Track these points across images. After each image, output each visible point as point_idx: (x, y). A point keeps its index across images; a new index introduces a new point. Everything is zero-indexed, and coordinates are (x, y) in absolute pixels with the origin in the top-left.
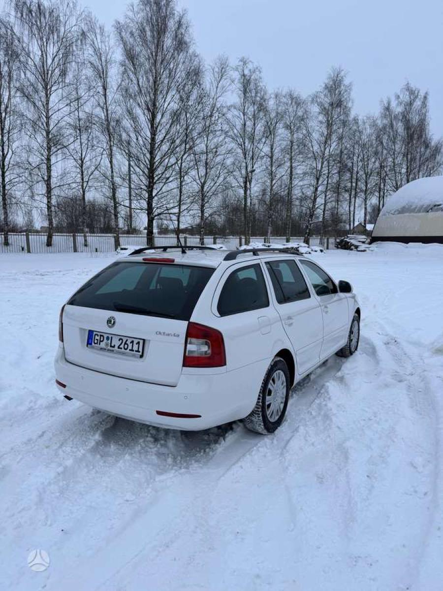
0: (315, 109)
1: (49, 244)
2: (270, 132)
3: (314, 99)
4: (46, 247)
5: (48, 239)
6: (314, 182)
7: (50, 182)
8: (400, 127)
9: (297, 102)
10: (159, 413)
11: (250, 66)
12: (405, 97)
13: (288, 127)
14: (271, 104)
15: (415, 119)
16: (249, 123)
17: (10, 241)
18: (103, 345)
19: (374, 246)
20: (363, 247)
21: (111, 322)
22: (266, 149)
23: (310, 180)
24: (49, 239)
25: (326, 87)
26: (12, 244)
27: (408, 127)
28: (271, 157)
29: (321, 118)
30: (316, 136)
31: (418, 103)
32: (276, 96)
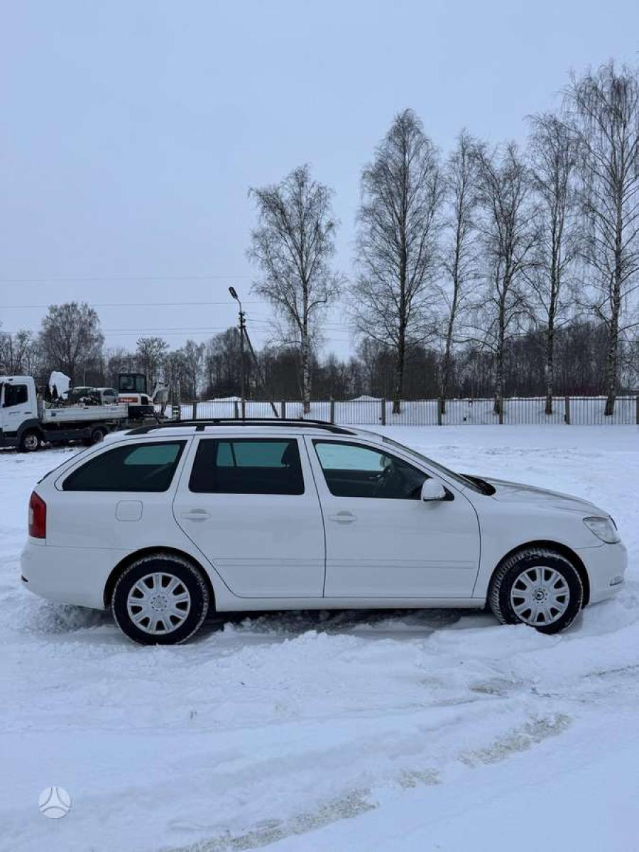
1: (609, 412)
4: (604, 416)
5: (607, 405)
7: (617, 322)
17: (553, 408)
24: (609, 404)
26: (555, 412)
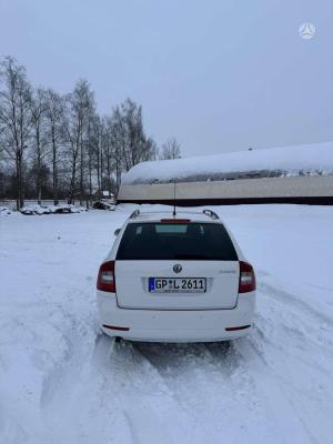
0: (69, 105)
2: (35, 118)
3: (68, 98)
6: (72, 159)
8: (126, 126)
9: (55, 98)
10: (227, 329)
11: (16, 64)
12: (128, 107)
13: (50, 116)
14: (35, 96)
15: (135, 122)
16: (17, 109)
18: (166, 288)
19: (119, 206)
20: (113, 207)
21: (177, 269)
22: (33, 131)
23: (69, 158)
25: (76, 91)
27: (131, 127)
28: (38, 138)
29: (74, 112)
30: (71, 125)
31: (136, 112)
32: (39, 91)
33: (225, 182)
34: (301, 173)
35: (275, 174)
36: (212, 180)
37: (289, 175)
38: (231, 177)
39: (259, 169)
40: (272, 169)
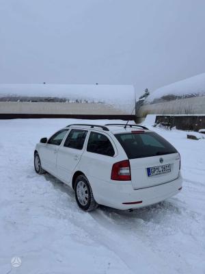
18: (156, 172)
33: (30, 102)
34: (77, 101)
35: (63, 100)
36: (21, 101)
37: (70, 102)
38: (35, 100)
39: (53, 96)
40: (60, 97)
